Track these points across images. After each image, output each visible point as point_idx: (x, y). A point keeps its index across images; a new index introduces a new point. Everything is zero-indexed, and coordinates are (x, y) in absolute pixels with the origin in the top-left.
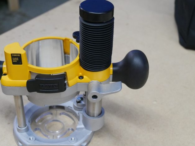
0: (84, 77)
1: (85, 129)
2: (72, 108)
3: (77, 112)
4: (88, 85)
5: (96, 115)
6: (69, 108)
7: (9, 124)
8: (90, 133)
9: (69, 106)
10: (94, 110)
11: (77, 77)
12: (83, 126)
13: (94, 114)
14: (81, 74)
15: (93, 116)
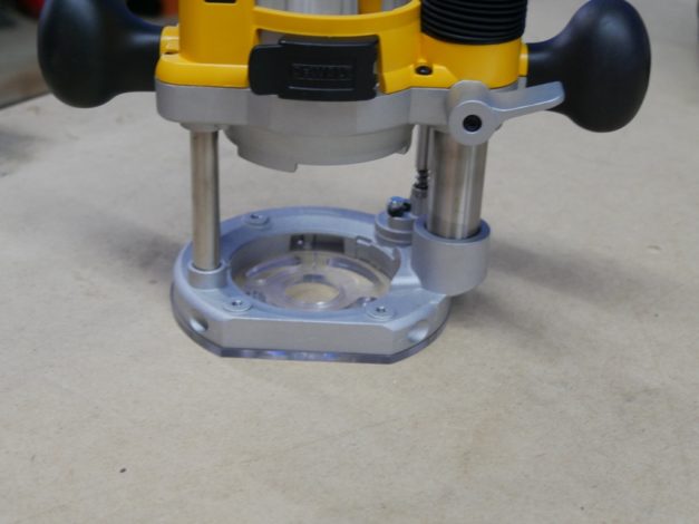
0: (436, 67)
1: (420, 289)
2: (369, 241)
3: (388, 251)
4: (446, 99)
5: (459, 233)
6: (360, 241)
7: (153, 282)
8: (437, 299)
9: (359, 238)
10: (456, 211)
11: (412, 67)
12: (414, 280)
13: (454, 226)
14: (422, 61)
15: (452, 238)
